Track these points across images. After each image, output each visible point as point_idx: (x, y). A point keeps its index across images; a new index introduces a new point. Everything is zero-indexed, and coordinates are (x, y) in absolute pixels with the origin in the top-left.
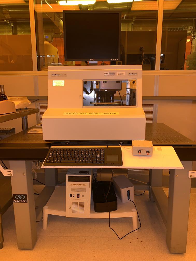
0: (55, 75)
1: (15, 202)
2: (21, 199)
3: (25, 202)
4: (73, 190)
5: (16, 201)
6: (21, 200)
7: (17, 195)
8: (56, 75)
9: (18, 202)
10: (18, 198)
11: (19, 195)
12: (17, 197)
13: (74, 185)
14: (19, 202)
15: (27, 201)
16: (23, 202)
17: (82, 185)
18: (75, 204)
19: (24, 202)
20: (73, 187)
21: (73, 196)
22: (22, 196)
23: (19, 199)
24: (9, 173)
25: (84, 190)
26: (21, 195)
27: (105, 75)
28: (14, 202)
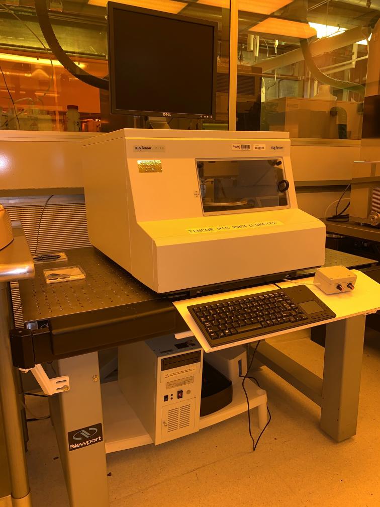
0: (141, 148)
1: (73, 449)
2: (87, 437)
3: (98, 441)
4: (170, 385)
5: (77, 446)
6: (88, 439)
7: (78, 433)
8: (143, 148)
9: (81, 447)
10: (80, 439)
11: (83, 431)
12: (79, 435)
13: (172, 375)
14: (84, 446)
15: (102, 438)
16: (92, 443)
17: (187, 371)
18: (173, 413)
19: (96, 442)
20: (172, 378)
21: (170, 397)
22: (90, 429)
23: (85, 439)
24: (61, 385)
25: (190, 380)
26: (87, 429)
27: (234, 148)
28: (70, 450)
